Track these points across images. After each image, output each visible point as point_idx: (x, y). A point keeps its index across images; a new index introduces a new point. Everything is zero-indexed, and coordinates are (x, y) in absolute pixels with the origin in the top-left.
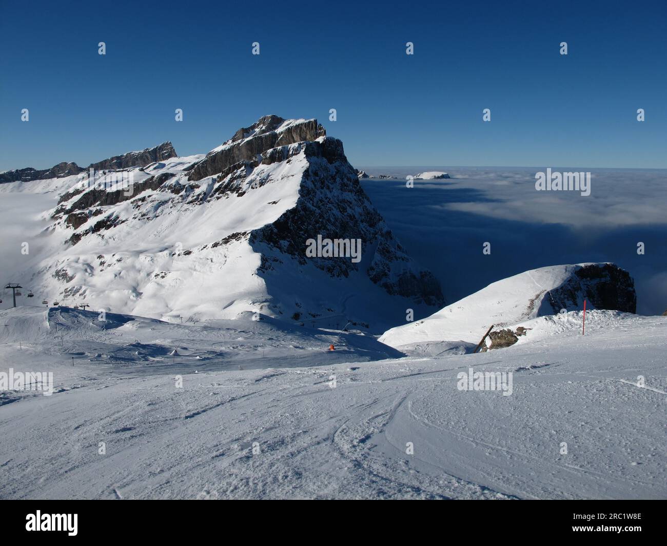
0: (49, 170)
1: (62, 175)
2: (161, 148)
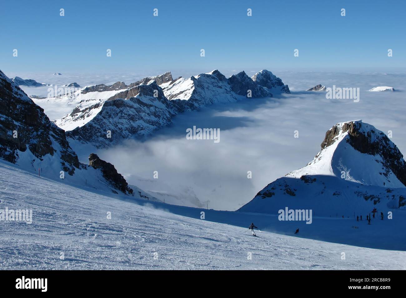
0: (112, 86)
1: (117, 89)
2: (165, 75)
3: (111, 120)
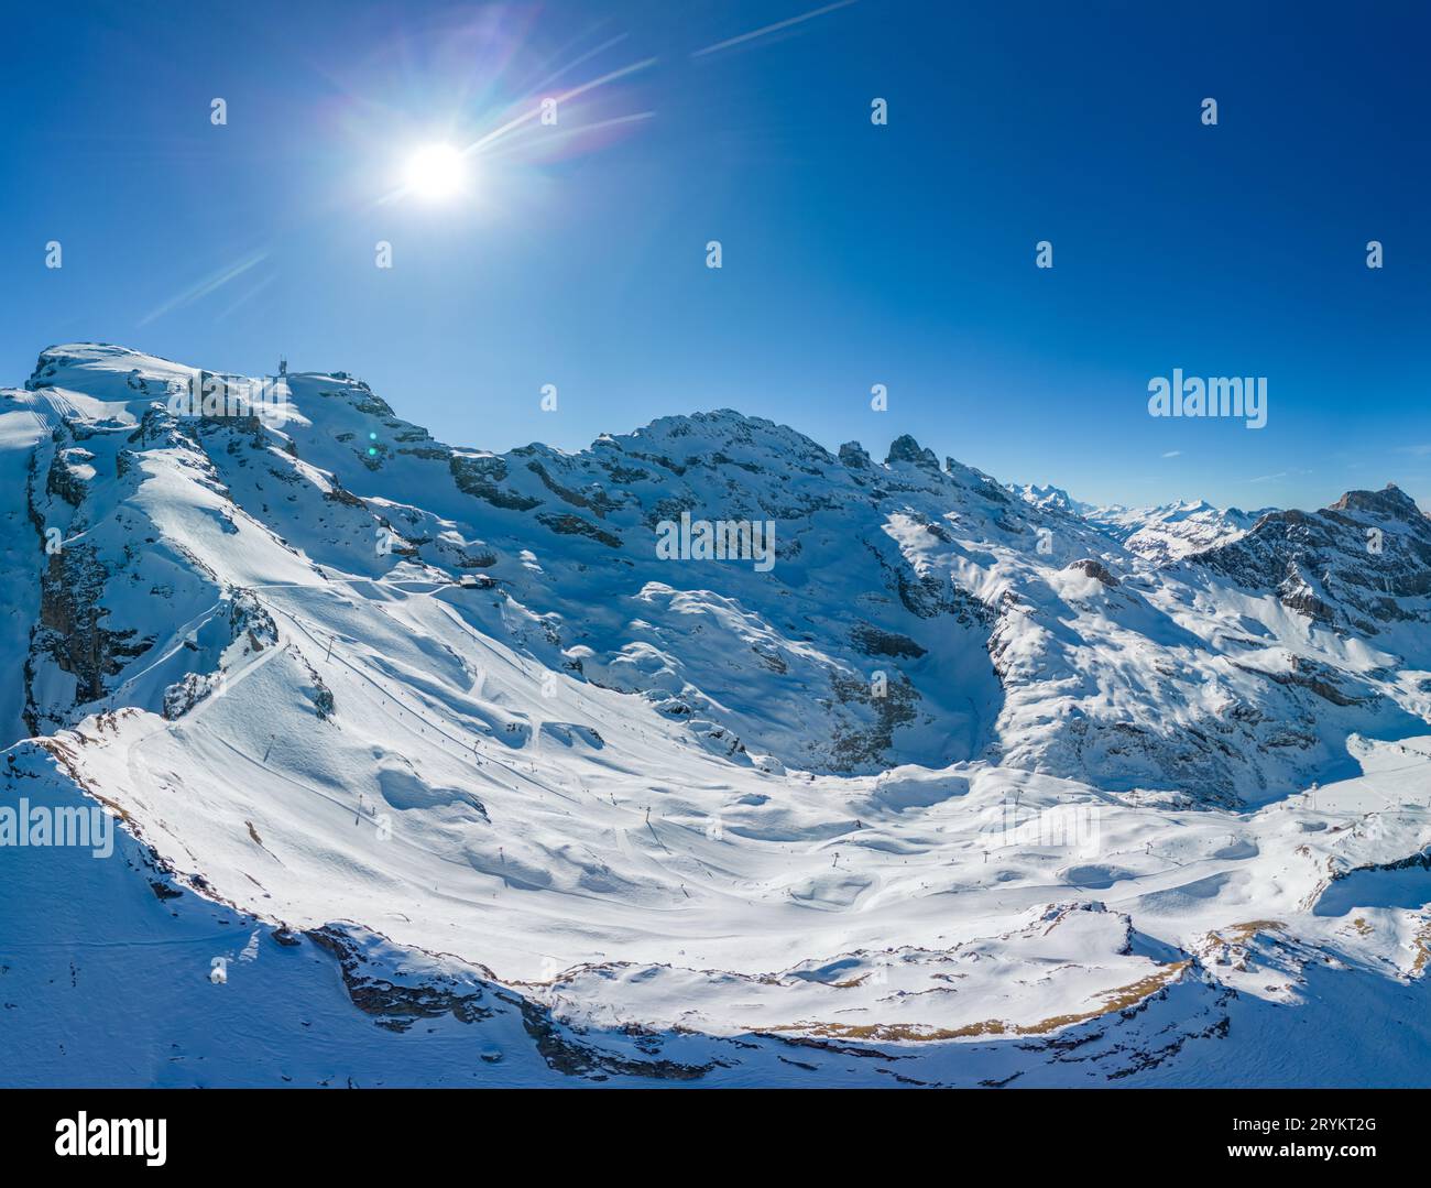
3: (1274, 542)
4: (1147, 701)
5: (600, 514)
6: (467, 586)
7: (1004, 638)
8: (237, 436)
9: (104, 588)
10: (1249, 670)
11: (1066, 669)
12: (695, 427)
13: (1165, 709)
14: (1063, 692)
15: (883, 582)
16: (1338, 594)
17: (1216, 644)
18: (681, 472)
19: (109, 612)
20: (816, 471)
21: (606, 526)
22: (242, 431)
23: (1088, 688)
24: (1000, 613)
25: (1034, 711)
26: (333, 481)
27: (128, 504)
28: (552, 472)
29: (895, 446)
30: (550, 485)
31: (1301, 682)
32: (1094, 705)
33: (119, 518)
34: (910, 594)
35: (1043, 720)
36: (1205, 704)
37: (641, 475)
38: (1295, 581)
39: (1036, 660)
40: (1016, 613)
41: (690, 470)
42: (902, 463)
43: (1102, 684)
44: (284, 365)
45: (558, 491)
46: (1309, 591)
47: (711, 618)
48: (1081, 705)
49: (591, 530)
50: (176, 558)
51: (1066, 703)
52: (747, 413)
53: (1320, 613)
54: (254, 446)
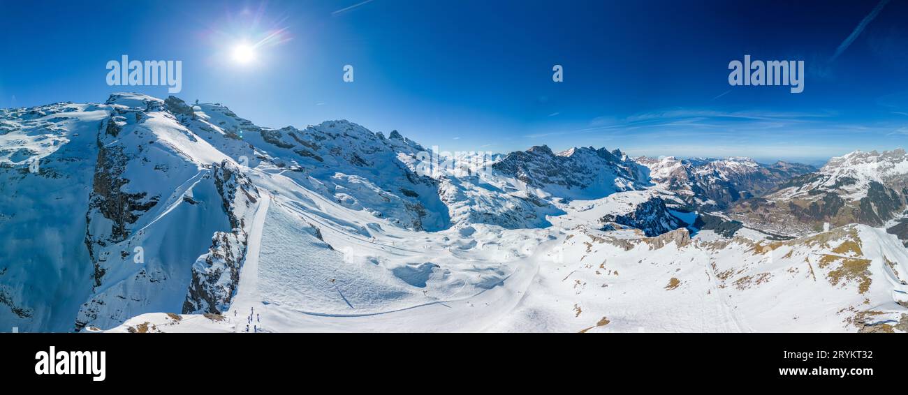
3: (513, 161)
4: (490, 206)
5: (316, 150)
6: (294, 170)
7: (443, 189)
8: (185, 117)
9: (126, 167)
10: (515, 197)
11: (465, 198)
12: (336, 124)
13: (496, 208)
14: (466, 204)
15: (401, 174)
16: (533, 176)
17: (504, 190)
18: (334, 138)
19: (129, 181)
20: (373, 140)
21: (317, 154)
22: (187, 115)
23: (472, 203)
24: (440, 182)
25: (461, 210)
26: (225, 131)
27: (141, 126)
28: (298, 136)
29: (391, 133)
30: (297, 140)
31: (530, 200)
32: (476, 207)
33: (136, 133)
34: (411, 177)
35: (465, 213)
36: (507, 206)
37: (324, 138)
38: (521, 172)
39: (456, 196)
40: (446, 182)
41: (337, 138)
42: (394, 139)
43: (476, 202)
44: (197, 101)
45: (300, 142)
46: (525, 175)
47: (363, 185)
48: (473, 207)
49: (313, 155)
50: (168, 150)
51: (468, 208)
52: (350, 121)
53: (529, 182)
54: (192, 120)
